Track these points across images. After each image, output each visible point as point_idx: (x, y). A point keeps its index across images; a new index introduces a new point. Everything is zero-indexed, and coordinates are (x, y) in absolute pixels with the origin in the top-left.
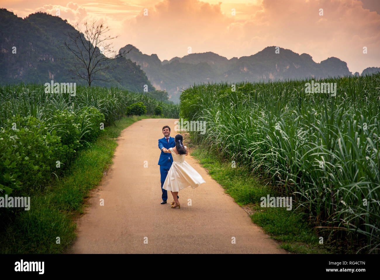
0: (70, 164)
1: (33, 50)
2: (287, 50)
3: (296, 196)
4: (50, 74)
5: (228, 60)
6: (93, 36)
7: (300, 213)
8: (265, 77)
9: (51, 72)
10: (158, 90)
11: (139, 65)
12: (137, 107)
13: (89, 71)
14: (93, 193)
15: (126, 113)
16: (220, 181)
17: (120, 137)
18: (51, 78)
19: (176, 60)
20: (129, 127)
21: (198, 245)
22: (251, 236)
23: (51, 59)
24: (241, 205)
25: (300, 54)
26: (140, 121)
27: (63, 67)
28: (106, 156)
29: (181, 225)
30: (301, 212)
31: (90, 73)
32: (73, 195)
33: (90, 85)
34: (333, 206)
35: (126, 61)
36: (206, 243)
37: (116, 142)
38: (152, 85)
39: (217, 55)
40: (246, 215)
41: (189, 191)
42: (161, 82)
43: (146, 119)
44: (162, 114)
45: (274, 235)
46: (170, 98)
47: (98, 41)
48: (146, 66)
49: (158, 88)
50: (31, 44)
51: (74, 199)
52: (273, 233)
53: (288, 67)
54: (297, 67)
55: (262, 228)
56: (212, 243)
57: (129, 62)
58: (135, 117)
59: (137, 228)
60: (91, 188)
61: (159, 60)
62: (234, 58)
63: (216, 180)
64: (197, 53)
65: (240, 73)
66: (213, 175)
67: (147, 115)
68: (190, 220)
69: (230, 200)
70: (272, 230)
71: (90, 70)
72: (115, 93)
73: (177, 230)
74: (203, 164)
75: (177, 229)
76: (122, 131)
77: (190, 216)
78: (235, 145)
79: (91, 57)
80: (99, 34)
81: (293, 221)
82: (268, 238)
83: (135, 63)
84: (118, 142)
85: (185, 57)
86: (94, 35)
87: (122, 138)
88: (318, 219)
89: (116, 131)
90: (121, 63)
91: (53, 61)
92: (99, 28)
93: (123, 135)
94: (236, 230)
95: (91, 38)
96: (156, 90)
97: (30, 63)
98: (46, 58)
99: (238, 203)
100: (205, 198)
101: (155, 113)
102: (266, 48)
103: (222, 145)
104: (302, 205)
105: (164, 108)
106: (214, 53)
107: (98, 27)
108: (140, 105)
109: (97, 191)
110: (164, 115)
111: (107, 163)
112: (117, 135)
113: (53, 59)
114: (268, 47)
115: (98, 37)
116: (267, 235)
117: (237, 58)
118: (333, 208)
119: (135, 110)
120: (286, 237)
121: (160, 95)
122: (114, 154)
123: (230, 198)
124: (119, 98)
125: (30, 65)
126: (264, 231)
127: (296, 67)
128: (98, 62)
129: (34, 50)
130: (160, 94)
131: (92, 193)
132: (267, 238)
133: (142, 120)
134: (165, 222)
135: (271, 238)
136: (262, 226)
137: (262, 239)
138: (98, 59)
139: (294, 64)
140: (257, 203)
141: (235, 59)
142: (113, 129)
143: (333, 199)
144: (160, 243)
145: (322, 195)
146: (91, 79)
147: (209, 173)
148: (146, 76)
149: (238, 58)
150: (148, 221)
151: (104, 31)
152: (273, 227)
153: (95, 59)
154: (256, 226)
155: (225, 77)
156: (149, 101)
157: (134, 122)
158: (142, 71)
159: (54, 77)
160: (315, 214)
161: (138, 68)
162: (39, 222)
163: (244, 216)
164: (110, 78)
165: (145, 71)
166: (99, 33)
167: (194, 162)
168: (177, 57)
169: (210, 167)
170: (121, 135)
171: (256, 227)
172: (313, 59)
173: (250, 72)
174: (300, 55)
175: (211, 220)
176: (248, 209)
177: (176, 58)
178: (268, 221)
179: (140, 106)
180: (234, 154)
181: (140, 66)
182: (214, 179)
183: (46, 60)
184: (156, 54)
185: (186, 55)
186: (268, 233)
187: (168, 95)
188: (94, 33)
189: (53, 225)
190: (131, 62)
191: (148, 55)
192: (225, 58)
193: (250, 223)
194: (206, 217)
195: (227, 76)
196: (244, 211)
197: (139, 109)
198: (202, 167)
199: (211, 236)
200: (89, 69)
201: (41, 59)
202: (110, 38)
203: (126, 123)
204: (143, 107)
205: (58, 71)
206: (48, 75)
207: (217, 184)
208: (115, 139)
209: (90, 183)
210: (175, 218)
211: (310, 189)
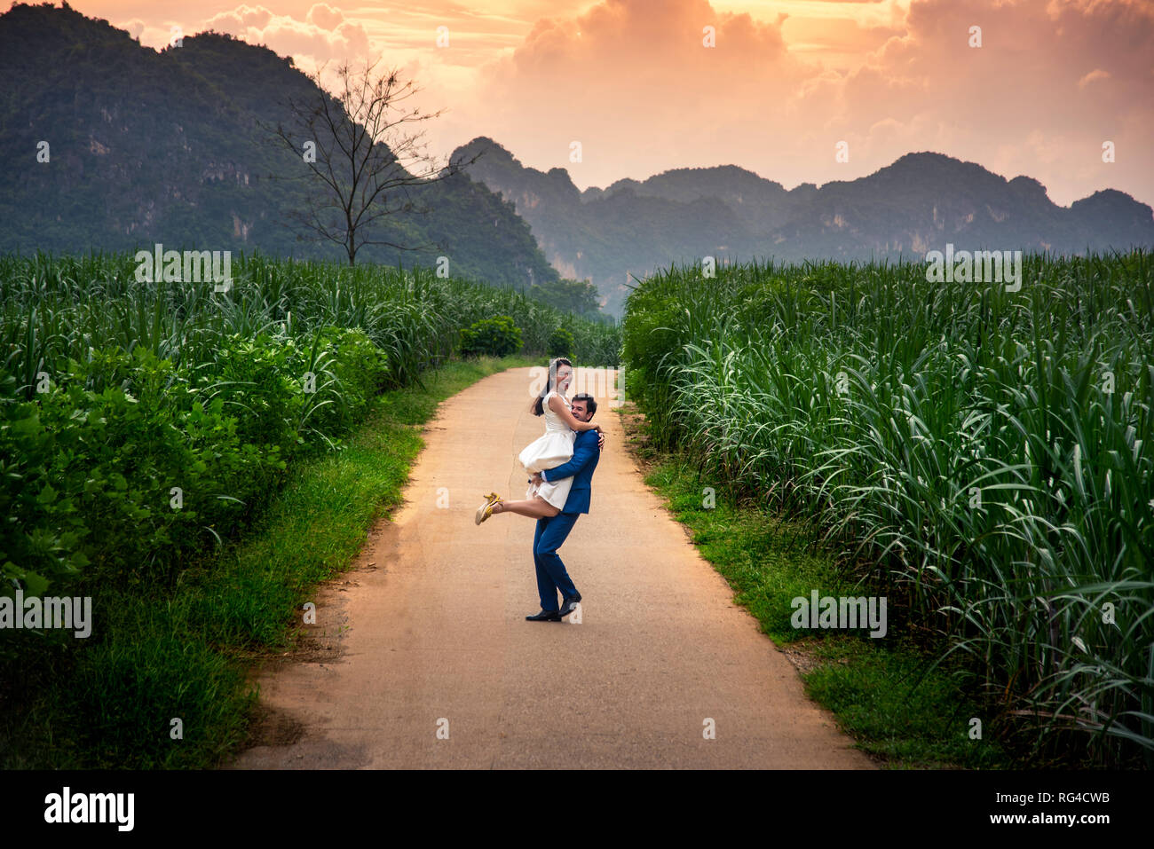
0: (266, 505)
1: (185, 147)
2: (968, 164)
3: (948, 619)
4: (237, 221)
5: (786, 191)
6: (364, 110)
7: (956, 670)
8: (898, 245)
9: (240, 217)
10: (566, 278)
11: (512, 202)
12: (492, 331)
13: (352, 218)
14: (329, 592)
15: (458, 347)
16: (724, 565)
17: (433, 422)
18: (239, 233)
19: (624, 188)
20: (466, 390)
21: (629, 762)
22: (797, 740)
23: (242, 178)
24: (779, 642)
25: (1009, 179)
26: (501, 375)
27: (277, 202)
28: (381, 481)
29: (586, 702)
30: (960, 669)
31: (353, 224)
32: (260, 599)
33: (352, 258)
34: (1053, 654)
35: (470, 189)
36: (653, 759)
37: (422, 436)
38: (550, 264)
39: (751, 176)
40: (791, 672)
41: (626, 595)
42: (579, 255)
43: (520, 367)
44: (572, 355)
45: (869, 738)
46: (603, 304)
47: (381, 127)
48: (533, 204)
49: (567, 272)
50: (181, 129)
51: (262, 611)
52: (865, 731)
53: (971, 218)
54: (999, 217)
55: (833, 717)
56: (672, 759)
57: (481, 190)
58: (486, 362)
59: (447, 706)
60: (323, 578)
61: (575, 189)
62: (804, 185)
63: (713, 562)
64: (691, 168)
65: (823, 231)
66: (706, 547)
67: (524, 357)
68: (615, 685)
69: (747, 626)
70: (863, 723)
71: (354, 214)
72: (426, 287)
73: (569, 715)
74: (679, 511)
75: (570, 712)
76: (440, 404)
77: (617, 673)
78: (777, 457)
79: (357, 172)
80: (383, 104)
81: (932, 696)
82: (849, 747)
83: (500, 194)
84: (425, 438)
85: (653, 178)
86: (369, 106)
87: (440, 424)
88: (1010, 693)
89: (423, 402)
90: (454, 192)
91: (247, 182)
92: (385, 85)
93: (442, 416)
94: (753, 719)
95: (358, 115)
96: (562, 279)
97: (175, 188)
98: (225, 174)
99: (771, 637)
100: (671, 619)
101: (551, 351)
102: (903, 158)
103: (740, 454)
104: (962, 645)
105: (577, 336)
106: (742, 170)
107: (380, 83)
108: (502, 326)
109: (340, 587)
110: (579, 356)
111: (384, 500)
112: (423, 416)
113: (247, 178)
114: (910, 155)
115: (379, 114)
116: (847, 738)
117: (814, 186)
118: (1053, 658)
119: (488, 339)
120: (906, 745)
121: (571, 295)
122: (411, 475)
123: (750, 618)
124: (436, 301)
125: (177, 195)
126: (837, 726)
127: (997, 218)
128: (378, 190)
129: (190, 149)
130: (574, 292)
131: (325, 594)
132: (844, 748)
133: (508, 370)
134: (536, 690)
135: (857, 747)
136: (834, 711)
137: (831, 750)
138: (381, 182)
139: (989, 207)
140: (831, 636)
141: (806, 188)
142: (412, 398)
143: (1054, 632)
144: (513, 753)
145: (1024, 620)
146: (357, 240)
147: (695, 539)
148: (533, 236)
149: (819, 186)
150: (486, 686)
151: (399, 96)
152: (868, 715)
153: (369, 180)
154: (815, 708)
155: (777, 242)
156: (531, 314)
157: (482, 375)
158: (519, 219)
159: (250, 231)
160: (1002, 676)
161: (506, 211)
162: (140, 680)
163: (783, 677)
164: (420, 238)
165: (528, 220)
166: (384, 100)
167: (652, 506)
168: (628, 179)
169: (699, 522)
170: (439, 416)
171: (817, 712)
172: (1049, 194)
173: (854, 231)
174: (1008, 181)
175: (680, 687)
176: (799, 654)
177: (627, 181)
178: (853, 695)
179: (501, 329)
180: (775, 484)
181: (513, 206)
182: (706, 559)
183: (224, 181)
184: (563, 170)
185: (657, 174)
186: (851, 733)
187: (598, 296)
188: (368, 101)
189: (181, 689)
190: (486, 190)
191: (541, 170)
192: (779, 184)
193: (800, 699)
194: (664, 676)
195: (781, 240)
196: (786, 662)
197: (499, 335)
198: (673, 520)
199: (673, 737)
200: (352, 210)
201: (209, 175)
202: (417, 116)
203: (455, 380)
204: (510, 332)
205: (262, 214)
206: (232, 227)
207: (716, 574)
208: (417, 427)
209: (322, 563)
210: (570, 678)
211: (990, 599)
